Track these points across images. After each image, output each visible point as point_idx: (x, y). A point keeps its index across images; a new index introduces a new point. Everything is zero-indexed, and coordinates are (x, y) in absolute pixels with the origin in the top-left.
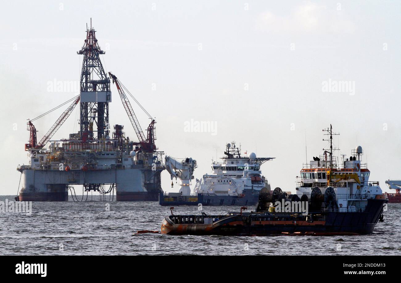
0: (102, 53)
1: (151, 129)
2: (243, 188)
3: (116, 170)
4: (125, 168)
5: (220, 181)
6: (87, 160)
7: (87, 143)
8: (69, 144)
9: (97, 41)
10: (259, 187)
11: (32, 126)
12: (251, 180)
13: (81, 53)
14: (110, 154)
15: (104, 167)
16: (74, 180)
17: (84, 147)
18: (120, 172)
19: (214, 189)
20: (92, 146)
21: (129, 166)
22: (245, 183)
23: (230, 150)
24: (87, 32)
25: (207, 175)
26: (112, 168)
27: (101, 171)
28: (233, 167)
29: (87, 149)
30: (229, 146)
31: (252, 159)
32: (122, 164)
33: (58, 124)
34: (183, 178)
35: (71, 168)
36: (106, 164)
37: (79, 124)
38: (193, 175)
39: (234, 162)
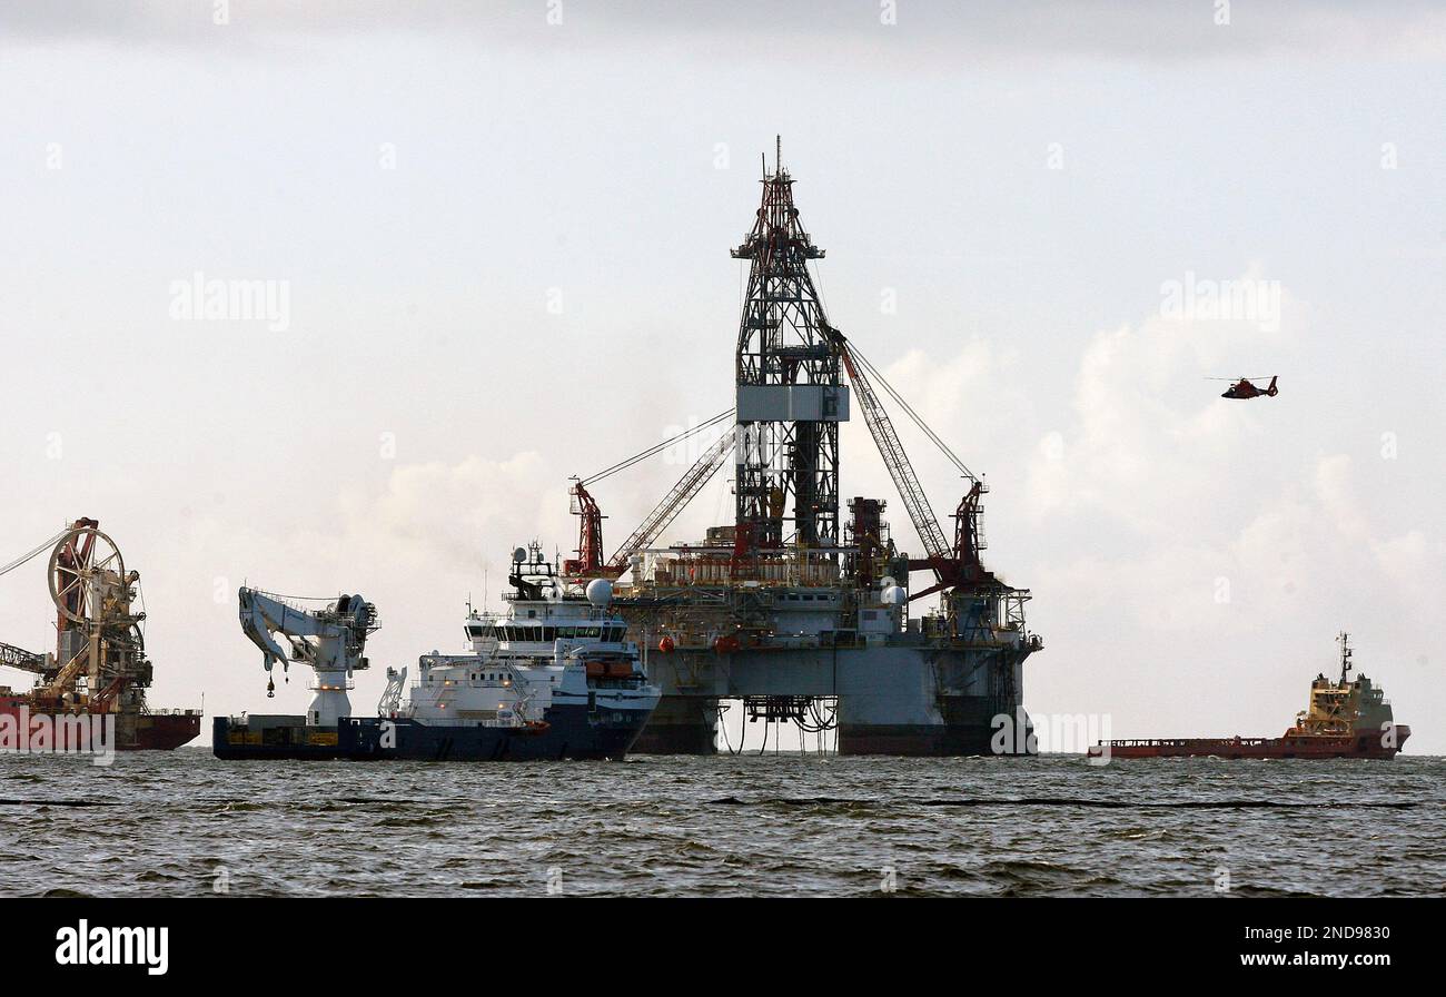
0: (813, 253)
1: (968, 514)
2: (546, 699)
3: (835, 649)
4: (865, 643)
5: (478, 677)
6: (737, 617)
7: (750, 556)
8: (700, 562)
9: (797, 212)
10: (625, 697)
11: (586, 501)
12: (584, 676)
13: (744, 253)
14: (815, 598)
15: (795, 641)
16: (694, 683)
17: (740, 572)
18: (850, 659)
19: (452, 704)
20: (767, 570)
21: (880, 639)
22: (558, 685)
23: (525, 569)
24: (765, 182)
25: (435, 655)
26: (822, 644)
27: (785, 651)
28: (528, 630)
29: (751, 579)
30: (519, 555)
31: (601, 601)
32: (855, 630)
33: (683, 495)
34: (323, 665)
35: (676, 643)
36: (804, 630)
37: (733, 493)
38: (365, 654)
39: (538, 613)
